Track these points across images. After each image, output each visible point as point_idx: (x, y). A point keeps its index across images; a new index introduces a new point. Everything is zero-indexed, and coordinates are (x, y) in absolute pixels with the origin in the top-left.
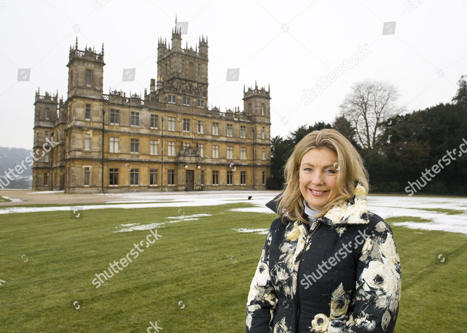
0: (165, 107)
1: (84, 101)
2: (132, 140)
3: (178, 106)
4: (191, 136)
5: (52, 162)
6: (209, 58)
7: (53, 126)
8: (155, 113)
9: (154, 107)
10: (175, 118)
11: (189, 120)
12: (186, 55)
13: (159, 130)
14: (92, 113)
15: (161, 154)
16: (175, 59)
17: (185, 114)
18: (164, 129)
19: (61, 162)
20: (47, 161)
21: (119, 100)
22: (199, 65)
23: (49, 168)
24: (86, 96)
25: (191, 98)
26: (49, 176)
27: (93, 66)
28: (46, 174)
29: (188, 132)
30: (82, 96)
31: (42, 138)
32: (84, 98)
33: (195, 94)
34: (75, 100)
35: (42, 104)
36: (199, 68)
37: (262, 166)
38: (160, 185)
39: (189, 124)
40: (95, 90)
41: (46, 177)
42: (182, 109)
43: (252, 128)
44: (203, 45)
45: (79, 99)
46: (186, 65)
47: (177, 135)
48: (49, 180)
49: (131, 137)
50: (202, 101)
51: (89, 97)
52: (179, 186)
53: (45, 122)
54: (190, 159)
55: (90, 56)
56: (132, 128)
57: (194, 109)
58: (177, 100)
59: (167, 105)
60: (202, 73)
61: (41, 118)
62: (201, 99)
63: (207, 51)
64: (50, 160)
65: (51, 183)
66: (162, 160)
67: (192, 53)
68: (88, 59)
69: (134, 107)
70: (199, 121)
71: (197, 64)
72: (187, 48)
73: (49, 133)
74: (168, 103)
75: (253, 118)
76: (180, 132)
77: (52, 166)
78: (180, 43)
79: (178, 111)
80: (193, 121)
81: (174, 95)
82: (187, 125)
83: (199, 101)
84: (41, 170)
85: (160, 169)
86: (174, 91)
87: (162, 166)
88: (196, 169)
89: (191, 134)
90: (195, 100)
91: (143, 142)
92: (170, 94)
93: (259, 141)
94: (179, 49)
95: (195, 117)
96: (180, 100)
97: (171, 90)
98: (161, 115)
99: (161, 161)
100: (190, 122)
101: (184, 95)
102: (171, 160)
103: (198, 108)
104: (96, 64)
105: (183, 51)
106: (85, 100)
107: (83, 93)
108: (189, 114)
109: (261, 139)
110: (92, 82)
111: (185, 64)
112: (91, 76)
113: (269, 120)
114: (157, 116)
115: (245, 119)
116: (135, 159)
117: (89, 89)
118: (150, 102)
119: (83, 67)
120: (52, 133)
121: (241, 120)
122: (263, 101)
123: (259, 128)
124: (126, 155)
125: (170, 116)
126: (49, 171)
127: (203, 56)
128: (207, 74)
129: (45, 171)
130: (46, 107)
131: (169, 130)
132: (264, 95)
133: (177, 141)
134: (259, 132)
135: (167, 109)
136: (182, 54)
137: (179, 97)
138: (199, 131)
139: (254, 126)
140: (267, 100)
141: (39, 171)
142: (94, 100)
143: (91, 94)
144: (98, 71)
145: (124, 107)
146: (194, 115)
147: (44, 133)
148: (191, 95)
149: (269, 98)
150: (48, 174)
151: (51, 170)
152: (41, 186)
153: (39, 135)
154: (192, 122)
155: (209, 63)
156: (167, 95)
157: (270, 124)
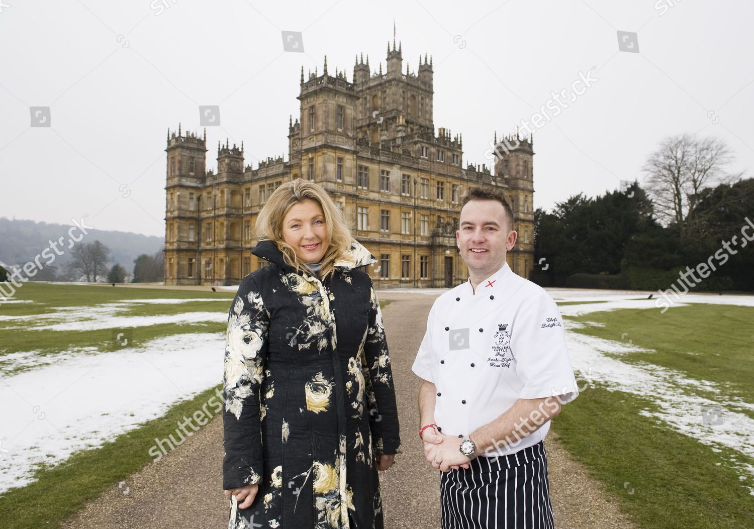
0: (418, 163)
1: (335, 153)
2: (383, 211)
3: (432, 163)
4: (446, 207)
5: (199, 242)
6: (435, 89)
7: (200, 186)
8: (407, 173)
9: (405, 163)
10: (428, 180)
11: (442, 183)
12: (408, 84)
13: (411, 197)
14: (344, 170)
15: (413, 234)
16: (394, 89)
17: (440, 174)
18: (416, 196)
19: (228, 242)
20: (192, 240)
21: (368, 152)
22: (422, 99)
23: (195, 251)
24: (338, 146)
25: (446, 150)
26: (195, 263)
27: (345, 100)
28: (191, 260)
29: (442, 200)
30: (334, 145)
31: (185, 203)
32: (336, 149)
33: (450, 145)
34: (325, 151)
35: (184, 150)
36: (422, 104)
37: (524, 252)
38: (413, 279)
39: (442, 189)
40: (348, 137)
41: (191, 265)
42: (437, 168)
43: (510, 196)
44: (426, 70)
45: (329, 150)
46: (408, 98)
47: (430, 205)
48: (195, 270)
49: (381, 208)
50: (457, 156)
51: (342, 146)
52: (436, 279)
53: (189, 179)
54: (449, 240)
55: (341, 85)
56: (382, 194)
57: (449, 167)
58: (431, 154)
59: (420, 161)
60: (426, 112)
61: (183, 172)
62: (455, 153)
63: (432, 79)
64: (197, 238)
65: (198, 273)
66: (415, 241)
67: (414, 81)
68: (340, 90)
69: (385, 163)
70: (453, 186)
71: (420, 99)
72: (408, 74)
73: (195, 197)
74: (421, 158)
75: (513, 182)
76: (434, 201)
77: (198, 247)
78: (401, 65)
79: (432, 170)
80: (448, 184)
81: (426, 145)
82: (440, 192)
83: (454, 155)
84: (185, 253)
85: (413, 255)
86: (427, 140)
87: (415, 250)
88: (456, 255)
89: (446, 204)
90: (450, 154)
91: (395, 214)
92: (423, 145)
93: (522, 216)
94: (399, 74)
95: (450, 180)
96: (434, 154)
97: (423, 139)
98: (413, 175)
99: (413, 243)
100: (444, 186)
101: (439, 146)
102: (425, 242)
103: (453, 166)
104: (348, 98)
105: (404, 78)
106: (337, 151)
107: (334, 141)
108: (443, 175)
109: (524, 213)
110: (344, 125)
111: (406, 97)
112: (343, 116)
113: (532, 186)
114: (409, 177)
115: (503, 183)
116: (386, 240)
117: (340, 134)
118: (402, 156)
119: (334, 102)
120: (198, 195)
121: (499, 185)
122: (527, 157)
123: (522, 198)
124: (375, 234)
125: (423, 177)
126: (195, 256)
127: (427, 85)
128: (431, 114)
129: (190, 255)
130: (190, 155)
131: (422, 197)
132: (527, 148)
133: (431, 215)
134: (521, 203)
135: (420, 167)
136: (402, 82)
137: (433, 150)
138: (453, 200)
139: (513, 193)
140: (529, 156)
141: (182, 255)
142: (347, 151)
143: (343, 143)
144: (351, 109)
145: (374, 163)
146: (450, 176)
147: (188, 196)
148: (445, 147)
149: (532, 154)
150: (194, 260)
151: (197, 254)
152: (184, 279)
153: (181, 199)
154: (447, 186)
155: (434, 95)
156: (419, 146)
157: (533, 191)
